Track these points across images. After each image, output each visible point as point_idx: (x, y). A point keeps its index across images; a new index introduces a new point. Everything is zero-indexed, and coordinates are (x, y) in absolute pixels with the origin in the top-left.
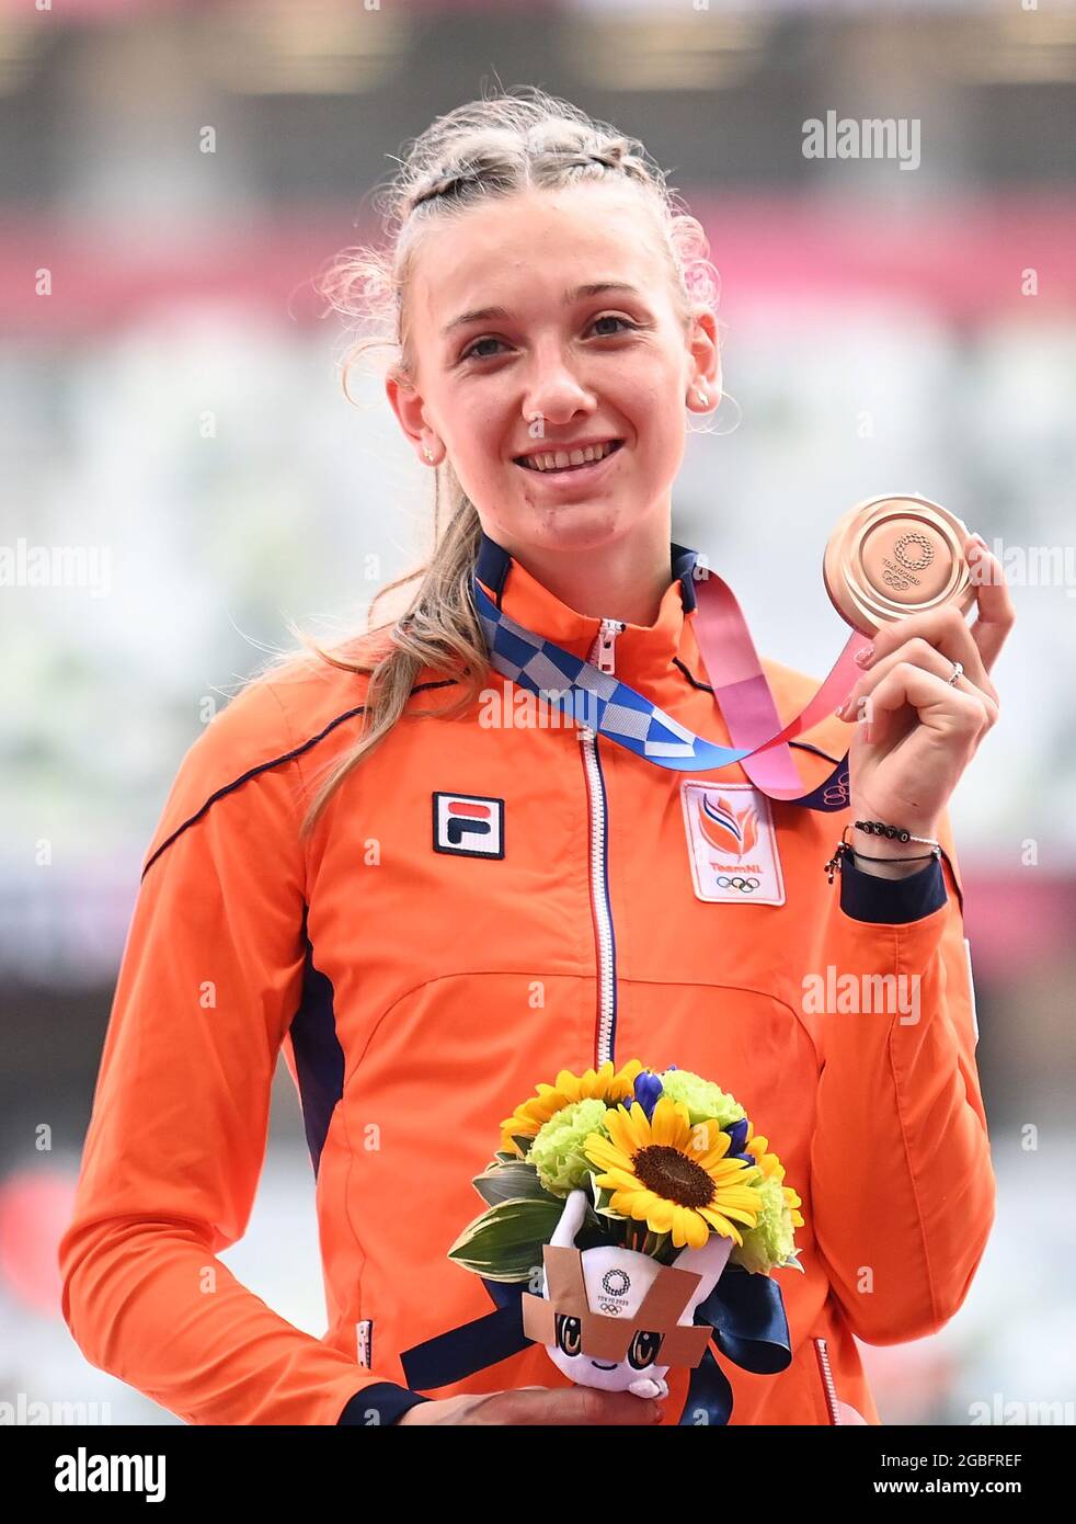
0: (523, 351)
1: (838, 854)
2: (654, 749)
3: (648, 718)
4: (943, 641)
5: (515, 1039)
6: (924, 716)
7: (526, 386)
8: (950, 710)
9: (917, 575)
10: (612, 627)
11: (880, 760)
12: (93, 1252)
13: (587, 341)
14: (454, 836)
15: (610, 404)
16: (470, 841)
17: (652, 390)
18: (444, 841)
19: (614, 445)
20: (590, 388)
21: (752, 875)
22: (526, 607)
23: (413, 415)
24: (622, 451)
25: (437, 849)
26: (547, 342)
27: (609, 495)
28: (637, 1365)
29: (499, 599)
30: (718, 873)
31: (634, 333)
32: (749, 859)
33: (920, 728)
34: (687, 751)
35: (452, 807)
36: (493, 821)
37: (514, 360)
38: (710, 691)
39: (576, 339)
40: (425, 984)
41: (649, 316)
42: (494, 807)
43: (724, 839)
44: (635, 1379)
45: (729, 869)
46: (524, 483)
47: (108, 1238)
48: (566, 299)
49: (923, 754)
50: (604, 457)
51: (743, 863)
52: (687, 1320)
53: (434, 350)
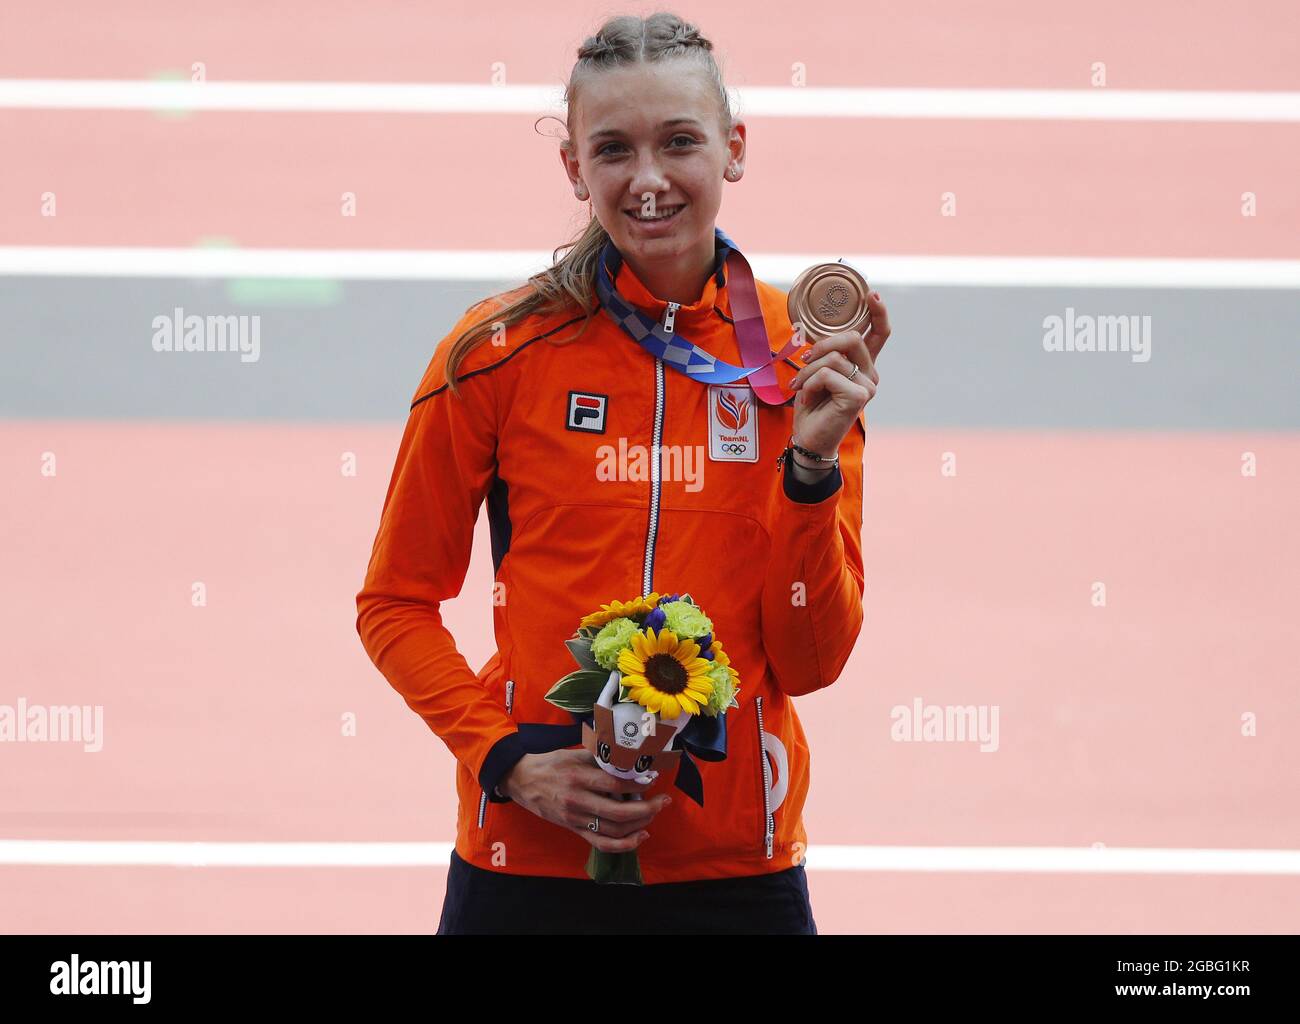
0: (632, 153)
1: (784, 454)
2: (692, 369)
3: (689, 352)
4: (850, 353)
5: (601, 543)
6: (834, 396)
7: (631, 173)
8: (847, 396)
9: (839, 310)
10: (674, 306)
11: (809, 413)
12: (370, 611)
13: (667, 150)
14: (578, 420)
15: (677, 185)
16: (588, 423)
17: (703, 180)
18: (572, 423)
19: (680, 207)
20: (667, 177)
21: (742, 443)
22: (627, 288)
23: (574, 170)
24: (685, 210)
25: (568, 428)
26: (645, 153)
27: (675, 235)
28: (639, 770)
29: (614, 280)
30: (724, 442)
31: (695, 146)
32: (742, 432)
33: (831, 403)
34: (710, 369)
35: (579, 402)
36: (601, 410)
37: (627, 158)
38: (732, 322)
39: (662, 149)
40: (554, 507)
41: (704, 136)
42: (602, 401)
43: (729, 420)
44: (639, 776)
45: (730, 439)
46: (629, 225)
47: (379, 606)
48: (657, 127)
49: (831, 419)
50: (674, 213)
51: (737, 436)
52: (669, 747)
53: (585, 147)
